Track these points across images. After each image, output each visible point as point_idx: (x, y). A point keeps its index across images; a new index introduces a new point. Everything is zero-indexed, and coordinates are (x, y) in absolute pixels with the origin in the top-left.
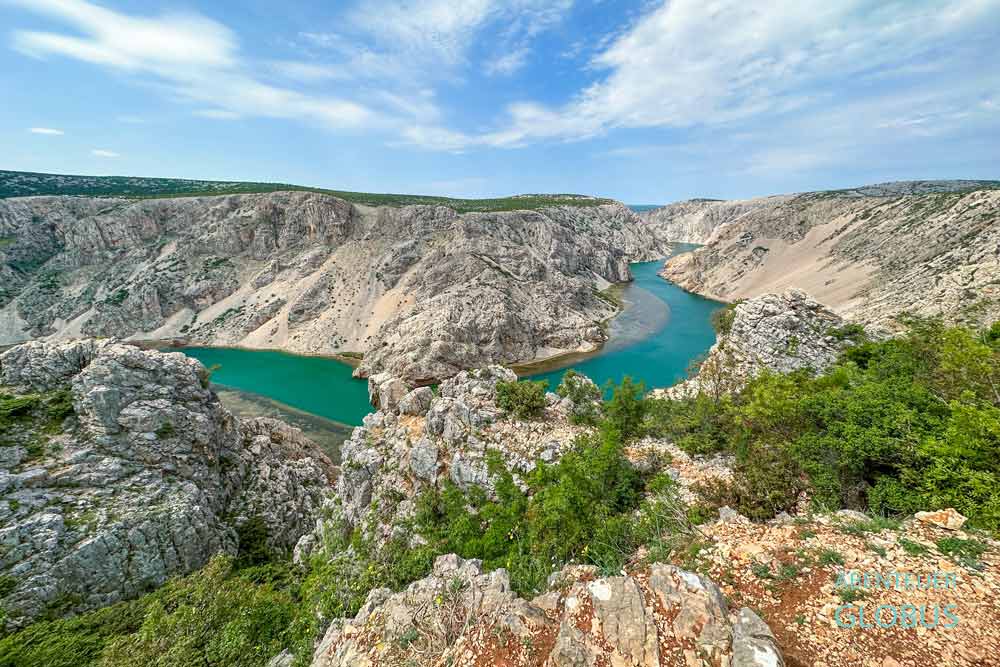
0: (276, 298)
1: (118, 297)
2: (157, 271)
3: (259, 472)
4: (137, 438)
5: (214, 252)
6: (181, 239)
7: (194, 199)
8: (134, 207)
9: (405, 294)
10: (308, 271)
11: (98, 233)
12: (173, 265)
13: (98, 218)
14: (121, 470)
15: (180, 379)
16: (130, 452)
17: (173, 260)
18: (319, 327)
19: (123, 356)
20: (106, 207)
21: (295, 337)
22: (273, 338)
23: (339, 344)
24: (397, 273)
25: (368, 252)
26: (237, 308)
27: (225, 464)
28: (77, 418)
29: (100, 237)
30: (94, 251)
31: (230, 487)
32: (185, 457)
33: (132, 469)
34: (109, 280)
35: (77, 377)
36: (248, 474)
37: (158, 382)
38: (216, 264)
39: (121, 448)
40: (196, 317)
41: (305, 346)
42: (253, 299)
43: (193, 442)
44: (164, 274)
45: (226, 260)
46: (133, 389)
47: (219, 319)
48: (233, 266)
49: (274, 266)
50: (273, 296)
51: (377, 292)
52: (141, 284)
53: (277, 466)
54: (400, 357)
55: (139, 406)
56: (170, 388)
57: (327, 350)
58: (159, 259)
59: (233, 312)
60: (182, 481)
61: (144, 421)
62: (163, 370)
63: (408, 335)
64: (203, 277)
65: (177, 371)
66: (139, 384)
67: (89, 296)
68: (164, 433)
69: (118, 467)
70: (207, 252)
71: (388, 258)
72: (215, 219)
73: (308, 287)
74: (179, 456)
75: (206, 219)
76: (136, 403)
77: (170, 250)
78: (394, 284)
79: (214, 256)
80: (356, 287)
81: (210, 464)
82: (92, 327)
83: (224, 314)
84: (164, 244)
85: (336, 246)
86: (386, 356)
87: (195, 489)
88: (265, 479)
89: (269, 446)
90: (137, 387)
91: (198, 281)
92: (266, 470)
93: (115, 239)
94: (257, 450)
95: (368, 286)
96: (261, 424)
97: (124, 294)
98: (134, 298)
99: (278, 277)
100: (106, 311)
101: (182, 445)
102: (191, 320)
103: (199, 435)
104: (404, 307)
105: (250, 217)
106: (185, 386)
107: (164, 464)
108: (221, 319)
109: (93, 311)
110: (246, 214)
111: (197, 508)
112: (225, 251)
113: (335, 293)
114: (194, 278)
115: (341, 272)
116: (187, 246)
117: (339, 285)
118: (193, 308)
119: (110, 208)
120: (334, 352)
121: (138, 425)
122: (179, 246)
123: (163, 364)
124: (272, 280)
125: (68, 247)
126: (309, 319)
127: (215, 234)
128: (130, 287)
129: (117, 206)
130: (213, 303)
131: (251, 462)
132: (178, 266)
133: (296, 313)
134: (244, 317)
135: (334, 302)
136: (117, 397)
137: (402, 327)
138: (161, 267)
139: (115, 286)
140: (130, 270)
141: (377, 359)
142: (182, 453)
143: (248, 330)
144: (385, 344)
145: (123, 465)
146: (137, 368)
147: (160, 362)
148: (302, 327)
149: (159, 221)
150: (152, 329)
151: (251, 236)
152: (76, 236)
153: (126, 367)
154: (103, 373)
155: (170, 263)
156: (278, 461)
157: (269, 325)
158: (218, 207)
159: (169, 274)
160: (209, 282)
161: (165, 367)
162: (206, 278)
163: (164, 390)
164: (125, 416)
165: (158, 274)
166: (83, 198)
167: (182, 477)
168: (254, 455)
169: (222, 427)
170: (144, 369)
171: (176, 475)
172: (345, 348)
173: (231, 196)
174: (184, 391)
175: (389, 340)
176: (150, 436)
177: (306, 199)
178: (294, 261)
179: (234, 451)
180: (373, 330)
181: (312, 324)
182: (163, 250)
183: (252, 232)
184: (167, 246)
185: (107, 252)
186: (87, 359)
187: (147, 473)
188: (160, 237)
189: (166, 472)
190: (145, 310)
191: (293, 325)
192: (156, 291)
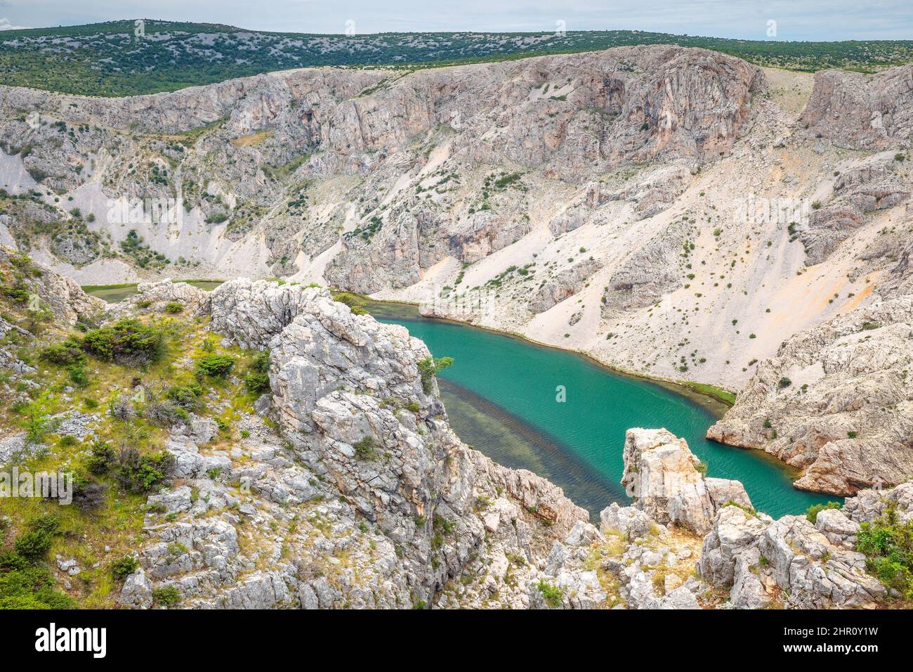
0: (586, 256)
1: (369, 227)
2: (420, 190)
3: (491, 561)
4: (332, 447)
5: (501, 163)
6: (458, 138)
7: (483, 67)
8: (402, 83)
9: (851, 278)
10: (650, 207)
11: (357, 125)
12: (441, 183)
13: (360, 102)
14: (307, 489)
15: (395, 370)
16: (321, 466)
17: (443, 174)
18: (655, 323)
19: (329, 318)
20: (370, 83)
21: (610, 336)
22: (570, 330)
23: (690, 364)
24: (842, 226)
25: (778, 175)
26: (522, 267)
27: (441, 529)
28: (271, 399)
29: (358, 132)
30: (350, 153)
31: (443, 570)
32: (386, 498)
33: (320, 493)
34: (362, 200)
35: (276, 339)
36: (473, 559)
37: (367, 367)
38: (502, 184)
39: (313, 458)
40: (462, 274)
41: (624, 355)
42: (549, 254)
43: (400, 477)
44: (429, 196)
45: (516, 177)
46: (336, 371)
47: (493, 282)
48: (526, 190)
49: (592, 193)
50: (582, 251)
51: (786, 266)
52: (399, 211)
53: (519, 562)
54: (814, 419)
55: (340, 399)
56: (382, 381)
57: (664, 371)
58: (425, 171)
59: (515, 273)
60: (377, 534)
61: (342, 424)
62: (376, 350)
63: (842, 375)
64: (480, 206)
65: (393, 355)
66: (343, 365)
67: (337, 223)
68: (363, 451)
69: (305, 484)
70: (492, 162)
71: (824, 191)
72: (510, 102)
73: (646, 239)
74: (378, 493)
75: (496, 103)
76: (336, 393)
77: (440, 157)
78: (828, 250)
79: (500, 170)
80: (741, 250)
81: (419, 522)
82: (335, 270)
83: (503, 276)
84: (433, 146)
85: (712, 161)
86: (786, 411)
87: (392, 555)
88: (497, 579)
89: (514, 522)
90: (340, 369)
91: (472, 211)
92: (500, 564)
93: (375, 134)
94: (493, 522)
95: (766, 252)
96: (525, 482)
97: (376, 224)
98: (386, 232)
99: (596, 215)
100: (354, 248)
101: (384, 476)
102: (456, 277)
103: (408, 468)
104: (844, 306)
105: (563, 98)
106: (401, 382)
107: (359, 499)
108: (496, 283)
109: (338, 247)
110: (557, 94)
111: (388, 584)
112: (517, 161)
113: (695, 258)
114: (468, 207)
115: (712, 214)
116: (465, 149)
117: (705, 242)
118: (460, 257)
119: (374, 85)
120: (676, 377)
121: (335, 428)
122: (453, 150)
123: (376, 340)
124: (584, 221)
125: (321, 147)
126: (640, 305)
127: (505, 130)
128: (385, 214)
129: (383, 84)
130: (489, 253)
131: (479, 541)
132: (449, 184)
133: (618, 288)
134: (530, 284)
135: (692, 277)
136: (315, 378)
137: (835, 352)
138: (425, 184)
139: (368, 211)
140: (388, 186)
141: (762, 413)
142: (383, 489)
143: (536, 309)
144: (785, 383)
145: (312, 483)
146: (344, 339)
147: (374, 336)
148: (624, 318)
149: (432, 107)
150: (405, 285)
151: (561, 135)
152: (332, 130)
153: (332, 334)
154: (304, 338)
155: (439, 178)
156: (522, 553)
157: (569, 306)
158: (516, 80)
159: (436, 197)
160: (487, 214)
161: (378, 346)
162: (485, 208)
163: (373, 382)
164: (322, 409)
165: (421, 195)
166: (345, 70)
167: (379, 528)
168: (488, 530)
169: (444, 467)
170: (352, 344)
171: (372, 522)
172: (699, 376)
173: (540, 58)
174: (398, 390)
175: (797, 375)
176: (347, 450)
177: (666, 59)
178: (627, 186)
179: (456, 511)
180: (764, 349)
181: (642, 316)
182: (431, 156)
183: (563, 126)
184: (437, 147)
185: (365, 156)
186: (293, 314)
187: (336, 504)
188: (430, 133)
189: (360, 512)
190: (398, 253)
191: (609, 311)
192: (415, 223)
